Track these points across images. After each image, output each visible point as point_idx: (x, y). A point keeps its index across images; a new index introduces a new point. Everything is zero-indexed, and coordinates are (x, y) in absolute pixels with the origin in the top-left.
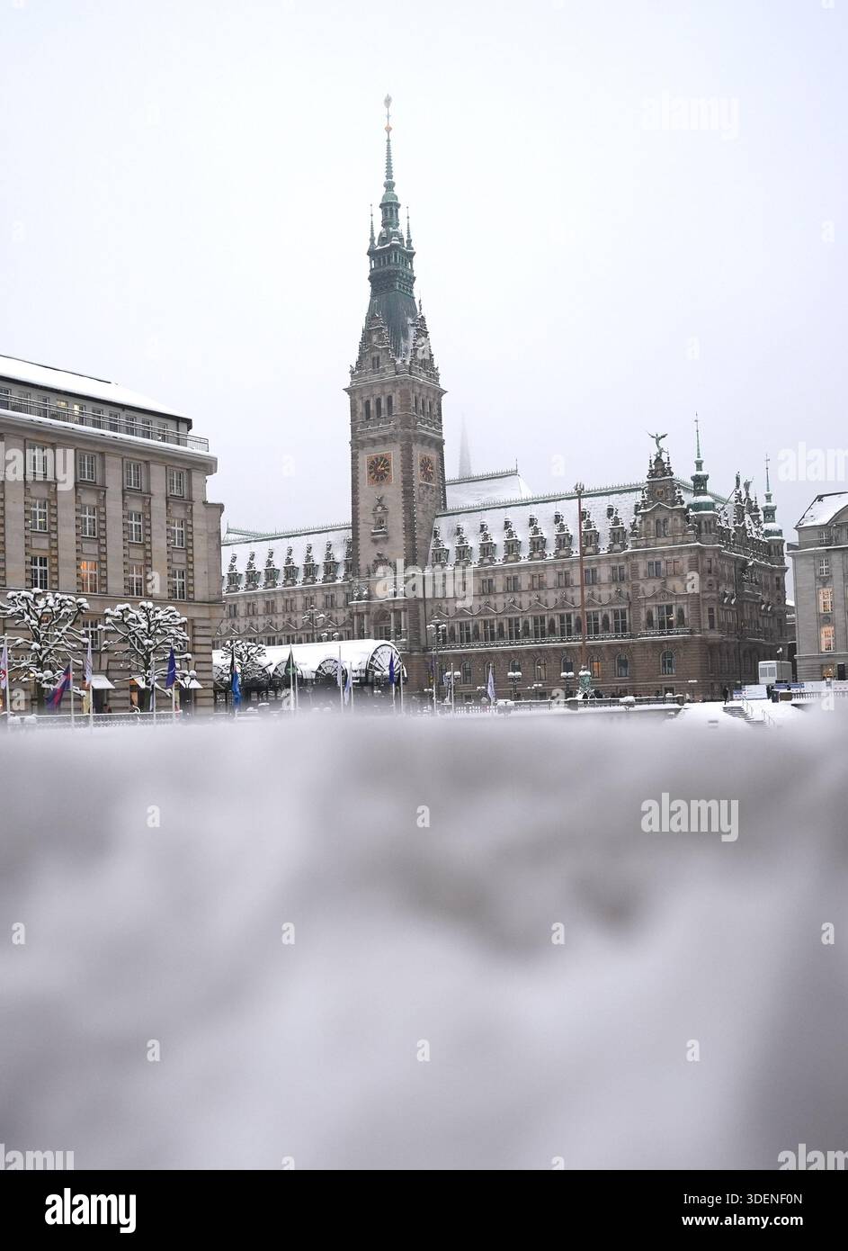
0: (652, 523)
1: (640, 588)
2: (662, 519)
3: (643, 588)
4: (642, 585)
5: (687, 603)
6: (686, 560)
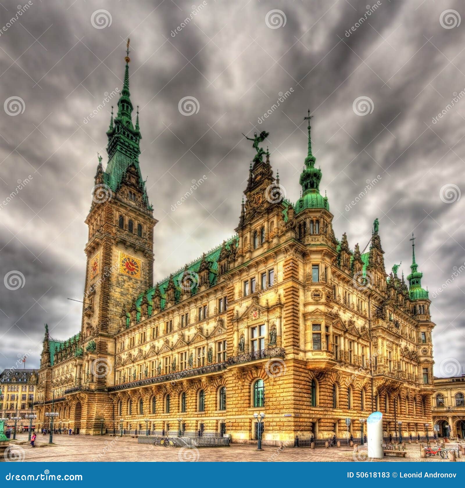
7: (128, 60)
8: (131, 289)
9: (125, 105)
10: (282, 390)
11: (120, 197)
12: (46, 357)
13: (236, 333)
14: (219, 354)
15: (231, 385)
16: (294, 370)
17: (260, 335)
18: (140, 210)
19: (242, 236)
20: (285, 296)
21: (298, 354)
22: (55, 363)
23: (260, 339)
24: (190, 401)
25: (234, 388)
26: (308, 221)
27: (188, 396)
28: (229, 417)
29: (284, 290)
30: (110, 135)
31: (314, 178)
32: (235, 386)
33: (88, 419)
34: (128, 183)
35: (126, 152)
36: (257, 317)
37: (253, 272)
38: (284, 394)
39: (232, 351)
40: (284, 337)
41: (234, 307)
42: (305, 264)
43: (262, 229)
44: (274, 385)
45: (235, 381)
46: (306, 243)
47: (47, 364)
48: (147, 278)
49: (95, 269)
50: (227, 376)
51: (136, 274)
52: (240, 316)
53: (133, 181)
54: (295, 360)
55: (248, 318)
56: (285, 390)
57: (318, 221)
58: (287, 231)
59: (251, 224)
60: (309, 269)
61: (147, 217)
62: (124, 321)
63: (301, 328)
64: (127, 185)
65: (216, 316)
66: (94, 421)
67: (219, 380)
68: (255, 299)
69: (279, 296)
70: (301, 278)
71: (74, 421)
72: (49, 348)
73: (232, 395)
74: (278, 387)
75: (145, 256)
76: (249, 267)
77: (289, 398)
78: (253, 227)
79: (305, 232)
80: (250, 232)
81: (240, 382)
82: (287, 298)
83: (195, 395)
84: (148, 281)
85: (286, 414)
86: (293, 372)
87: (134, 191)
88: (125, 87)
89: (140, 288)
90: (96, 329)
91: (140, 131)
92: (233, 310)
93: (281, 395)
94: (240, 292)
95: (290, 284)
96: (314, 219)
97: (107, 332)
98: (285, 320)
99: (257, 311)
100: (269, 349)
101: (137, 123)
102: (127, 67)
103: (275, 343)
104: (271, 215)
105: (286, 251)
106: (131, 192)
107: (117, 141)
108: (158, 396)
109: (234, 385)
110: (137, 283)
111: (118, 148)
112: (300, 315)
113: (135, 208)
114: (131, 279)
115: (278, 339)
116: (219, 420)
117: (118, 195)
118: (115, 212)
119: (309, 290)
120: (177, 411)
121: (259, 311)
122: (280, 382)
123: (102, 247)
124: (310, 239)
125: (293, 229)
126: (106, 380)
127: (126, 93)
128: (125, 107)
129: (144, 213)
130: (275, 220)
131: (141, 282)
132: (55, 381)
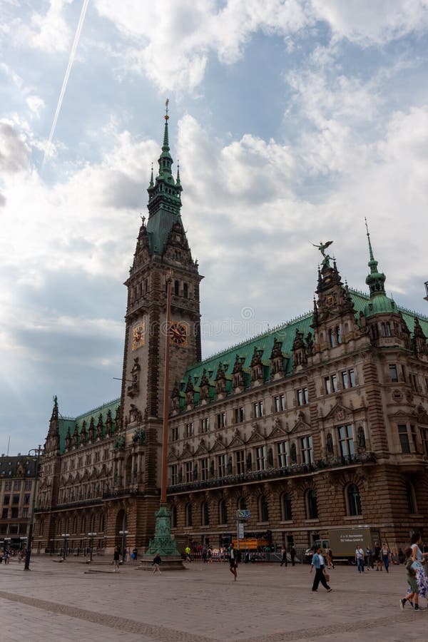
0: (324, 333)
1: (318, 408)
2: (333, 327)
3: (321, 409)
4: (320, 405)
5: (366, 420)
6: (360, 367)
7: (167, 118)
8: (179, 361)
9: (166, 161)
10: (377, 498)
11: (167, 259)
12: (54, 442)
13: (322, 432)
14: (303, 452)
15: (322, 490)
16: (387, 476)
17: (347, 436)
18: (185, 269)
19: (318, 333)
20: (368, 399)
21: (388, 458)
22: (67, 451)
23: (348, 441)
24: (273, 508)
25: (327, 494)
26: (379, 324)
27: (269, 501)
28: (324, 528)
29: (367, 393)
30: (151, 191)
31: (379, 282)
32: (328, 491)
33: (137, 534)
34: (174, 243)
35: (169, 208)
36: (343, 417)
37: (332, 370)
38: (381, 502)
39: (319, 452)
40: (372, 440)
41: (317, 404)
42: (383, 365)
43: (337, 328)
44: (369, 491)
45: (326, 485)
46: (381, 345)
47: (56, 452)
48: (195, 344)
49: (138, 340)
50: (317, 479)
51: (183, 341)
52: (325, 415)
53: (178, 239)
54: (387, 465)
55: (333, 418)
56: (381, 497)
57: (388, 323)
58: (362, 336)
59: (326, 323)
60: (387, 370)
61: (193, 275)
62: (177, 403)
63: (388, 430)
64: (173, 245)
65: (296, 409)
66: (144, 535)
67: (306, 483)
68: (338, 399)
69: (363, 398)
70: (381, 380)
71: (114, 537)
72: (58, 428)
73: (324, 502)
74: (373, 493)
75: (192, 319)
76: (329, 365)
77: (386, 506)
78: (328, 325)
79: (378, 335)
80: (326, 330)
81: (333, 487)
82: (371, 401)
83: (278, 500)
84: (196, 348)
85: (386, 525)
86: (385, 478)
87: (179, 250)
88: (164, 144)
89: (188, 357)
90: (143, 414)
91: (181, 184)
92: (316, 407)
93: (378, 502)
94: (322, 390)
95: (371, 388)
96: (385, 322)
97: (157, 417)
98: (371, 423)
99: (342, 412)
100: (359, 453)
101: (178, 177)
102: (166, 124)
103: (364, 446)
104: (344, 318)
105: (364, 356)
106: (176, 252)
107: (159, 200)
108: (230, 500)
109: (326, 490)
110: (184, 352)
111: (161, 206)
112: (385, 417)
113: (181, 268)
114: (179, 348)
115: (367, 443)
116: (311, 531)
117: (164, 257)
118: (161, 275)
119: (389, 391)
120: (256, 520)
121: (345, 411)
122: (375, 488)
123: (149, 316)
124: (384, 341)
125: (367, 335)
126: (156, 479)
127: (166, 149)
128: (166, 163)
129: (190, 271)
130: (349, 322)
131: (189, 350)
132: (67, 477)
